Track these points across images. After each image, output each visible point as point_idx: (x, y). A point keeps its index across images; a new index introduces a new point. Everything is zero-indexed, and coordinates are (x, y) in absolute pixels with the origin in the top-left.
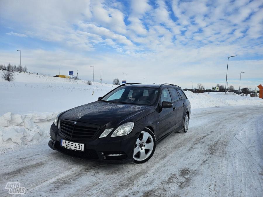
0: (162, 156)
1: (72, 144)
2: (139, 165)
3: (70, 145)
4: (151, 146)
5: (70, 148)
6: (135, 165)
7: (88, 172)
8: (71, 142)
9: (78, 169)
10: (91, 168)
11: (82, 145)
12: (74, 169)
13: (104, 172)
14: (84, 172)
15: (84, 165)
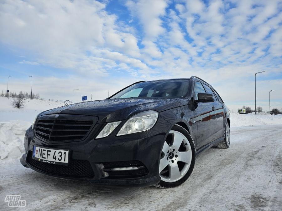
0: (205, 176)
1: (49, 153)
2: (169, 189)
3: (46, 154)
4: (186, 156)
5: (46, 159)
6: (163, 190)
7: (75, 202)
8: (47, 150)
9: (59, 198)
10: (83, 197)
11: (65, 153)
12: (51, 197)
13: (105, 203)
14: (69, 204)
15: (71, 192)
